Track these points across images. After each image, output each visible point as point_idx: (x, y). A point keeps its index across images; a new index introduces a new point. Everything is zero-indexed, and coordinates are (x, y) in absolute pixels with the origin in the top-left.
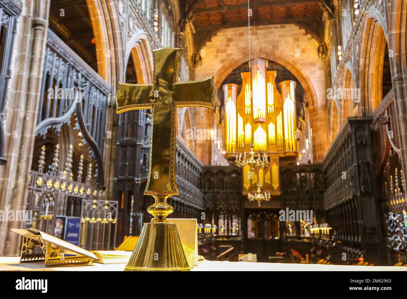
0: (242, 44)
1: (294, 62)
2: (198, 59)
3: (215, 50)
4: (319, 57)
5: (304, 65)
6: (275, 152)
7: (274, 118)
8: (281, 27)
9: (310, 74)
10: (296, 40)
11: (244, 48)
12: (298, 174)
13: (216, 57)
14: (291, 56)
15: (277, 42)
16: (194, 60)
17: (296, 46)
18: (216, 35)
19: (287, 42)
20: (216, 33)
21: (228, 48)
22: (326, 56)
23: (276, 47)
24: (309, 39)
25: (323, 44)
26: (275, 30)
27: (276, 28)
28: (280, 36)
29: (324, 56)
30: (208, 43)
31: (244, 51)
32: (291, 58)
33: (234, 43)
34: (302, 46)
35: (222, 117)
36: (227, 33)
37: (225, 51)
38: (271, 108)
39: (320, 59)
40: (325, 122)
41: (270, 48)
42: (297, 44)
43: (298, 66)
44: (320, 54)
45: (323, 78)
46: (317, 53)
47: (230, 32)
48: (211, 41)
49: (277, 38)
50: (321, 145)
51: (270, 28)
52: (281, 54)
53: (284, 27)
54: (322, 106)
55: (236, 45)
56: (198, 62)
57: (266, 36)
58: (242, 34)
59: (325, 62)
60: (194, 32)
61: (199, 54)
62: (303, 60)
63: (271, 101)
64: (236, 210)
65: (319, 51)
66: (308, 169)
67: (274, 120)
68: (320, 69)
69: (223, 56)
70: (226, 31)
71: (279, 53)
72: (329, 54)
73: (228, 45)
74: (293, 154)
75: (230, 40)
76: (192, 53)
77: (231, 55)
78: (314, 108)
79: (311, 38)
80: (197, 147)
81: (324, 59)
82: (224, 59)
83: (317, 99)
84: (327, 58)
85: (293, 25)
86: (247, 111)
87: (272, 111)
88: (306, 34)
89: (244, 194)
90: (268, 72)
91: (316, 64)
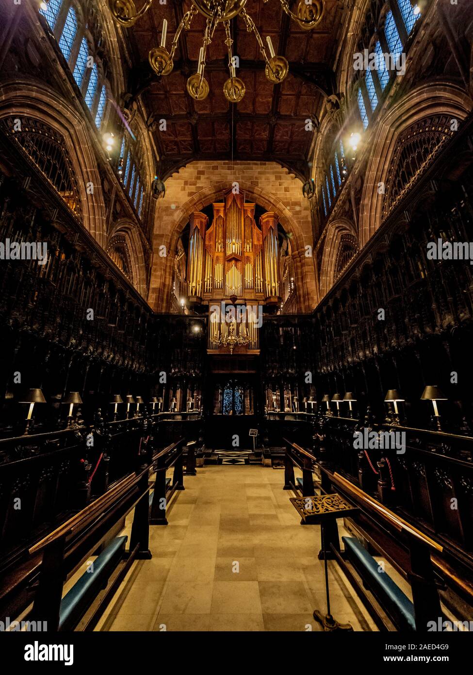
0: (215, 178)
1: (275, 200)
2: (160, 188)
3: (183, 182)
5: (286, 204)
6: (253, 298)
8: (261, 164)
10: (278, 178)
11: (217, 182)
12: (281, 329)
13: (184, 189)
14: (273, 194)
15: (256, 178)
16: (154, 187)
17: (277, 184)
18: (185, 167)
19: (268, 179)
20: (185, 165)
21: (198, 181)
22: (313, 194)
23: (256, 184)
24: (293, 178)
25: (309, 182)
26: (254, 166)
27: (256, 164)
28: (260, 173)
29: (311, 195)
30: (174, 174)
31: (218, 184)
33: (206, 176)
34: (285, 185)
36: (199, 165)
37: (194, 184)
39: (306, 198)
40: (313, 267)
42: (279, 182)
43: (281, 206)
44: (306, 194)
46: (302, 193)
47: (201, 165)
48: (178, 172)
49: (256, 175)
50: (308, 294)
51: (249, 164)
52: (261, 192)
53: (265, 164)
55: (208, 178)
56: (161, 192)
57: (244, 172)
58: (215, 168)
59: (311, 201)
60: (158, 159)
61: (162, 183)
65: (304, 191)
67: (252, 260)
68: (306, 209)
70: (197, 164)
71: (258, 190)
73: (198, 178)
74: (275, 300)
75: (201, 173)
76: (152, 180)
77: (202, 188)
78: (299, 253)
79: (295, 178)
80: (150, 291)
81: (310, 198)
82: (192, 192)
83: (303, 242)
84: (315, 195)
85: (275, 163)
86: (218, 248)
87: (250, 250)
88: (289, 173)
89: (210, 352)
90: (246, 205)
91: (302, 204)
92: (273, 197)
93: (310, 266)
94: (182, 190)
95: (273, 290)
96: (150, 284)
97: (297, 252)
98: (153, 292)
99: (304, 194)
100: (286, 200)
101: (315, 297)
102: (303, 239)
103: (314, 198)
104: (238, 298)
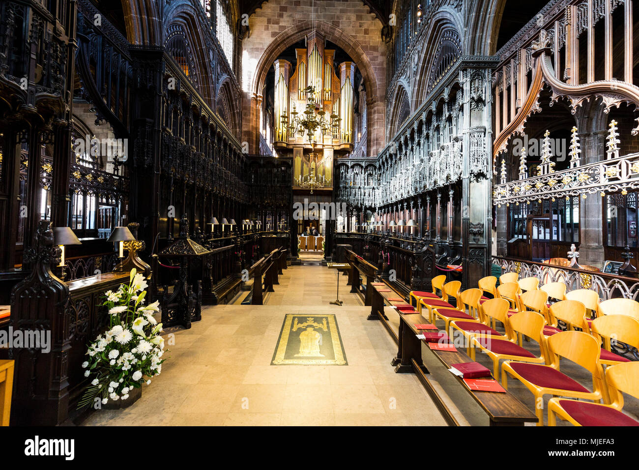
0: (298, 16)
1: (354, 44)
2: (244, 28)
3: (265, 19)
4: (383, 41)
5: (365, 48)
6: (330, 144)
7: (330, 106)
9: (371, 60)
10: (359, 18)
11: (300, 21)
13: (267, 28)
14: (353, 36)
15: (338, 17)
17: (358, 25)
18: (268, 1)
19: (349, 19)
21: (281, 19)
22: (390, 39)
23: (336, 24)
24: (373, 19)
26: (336, 3)
27: (338, 1)
28: (342, 11)
29: (388, 39)
30: (258, 10)
31: (300, 24)
32: (352, 39)
33: (289, 14)
34: (365, 26)
35: (269, 104)
37: (277, 23)
38: (327, 94)
39: (384, 43)
40: (383, 115)
41: (330, 24)
42: (360, 23)
43: (360, 50)
44: (384, 37)
45: (385, 66)
46: (381, 36)
49: (338, 13)
51: (331, 0)
52: (342, 34)
54: (381, 97)
55: (290, 16)
56: (245, 32)
57: (326, 10)
58: (298, 3)
59: (388, 47)
62: (365, 42)
63: (328, 88)
64: (285, 205)
65: (382, 34)
66: (363, 164)
67: (330, 108)
68: (383, 54)
69: (275, 28)
71: (339, 32)
72: (394, 37)
73: (281, 16)
74: (348, 146)
75: (283, 9)
77: (285, 27)
78: (372, 99)
79: (376, 18)
80: (243, 134)
81: (388, 42)
82: (276, 32)
83: (377, 89)
84: (392, 41)
86: (300, 95)
87: (328, 98)
88: (370, 12)
89: (294, 188)
90: (326, 51)
91: (379, 49)
93: (380, 113)
94: (265, 30)
95: (347, 137)
96: (242, 128)
97: (371, 98)
98: (245, 135)
99: (382, 38)
100: (365, 43)
101: (382, 143)
102: (376, 87)
103: (391, 44)
104: (317, 143)
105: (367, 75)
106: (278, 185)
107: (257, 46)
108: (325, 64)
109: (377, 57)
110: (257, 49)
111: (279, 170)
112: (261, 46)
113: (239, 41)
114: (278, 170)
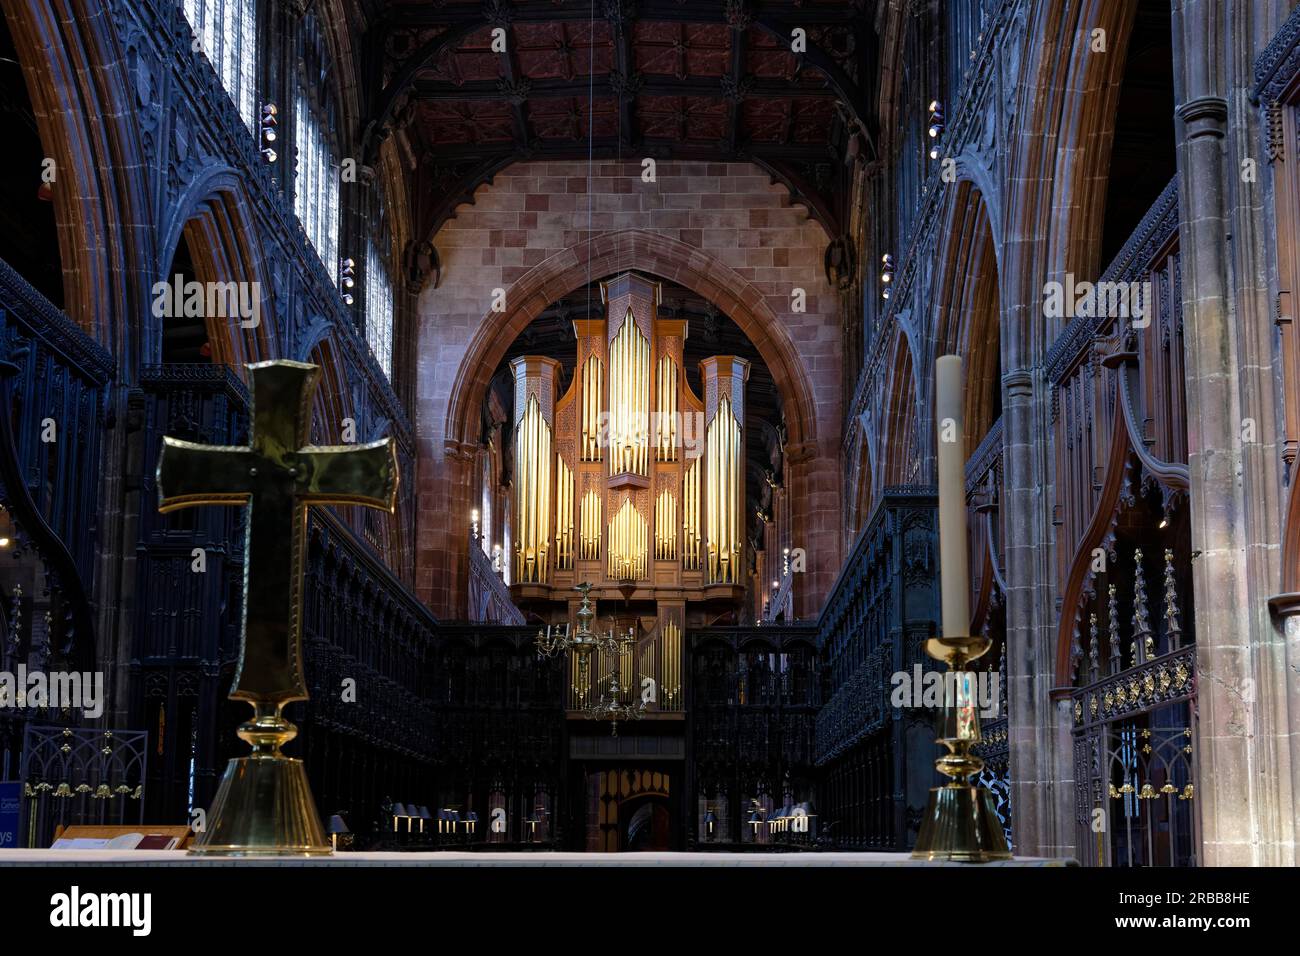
0: (582, 221)
1: (747, 292)
2: (424, 262)
3: (486, 233)
4: (830, 281)
7: (676, 476)
8: (712, 172)
9: (798, 337)
10: (759, 219)
11: (584, 235)
13: (490, 259)
14: (740, 272)
15: (696, 220)
16: (410, 265)
17: (756, 238)
18: (491, 183)
19: (728, 222)
20: (491, 176)
21: (532, 231)
22: (851, 281)
23: (692, 239)
24: (801, 220)
25: (843, 238)
26: (691, 180)
27: (695, 172)
28: (707, 202)
29: (845, 279)
30: (464, 209)
32: (740, 279)
33: (552, 215)
34: (778, 243)
36: (530, 177)
37: (520, 242)
39: (833, 288)
40: (836, 493)
41: (674, 239)
42: (761, 234)
44: (833, 272)
45: (838, 353)
46: (823, 267)
47: (539, 176)
48: (472, 203)
49: (697, 208)
51: (677, 171)
52: (709, 265)
53: (722, 172)
54: (828, 443)
55: (557, 222)
56: (427, 272)
57: (660, 200)
58: (579, 186)
59: (846, 299)
60: (414, 166)
61: (431, 246)
62: (778, 288)
65: (828, 264)
66: (775, 641)
67: (676, 483)
68: (831, 320)
69: (513, 256)
70: (525, 172)
71: (702, 261)
72: (859, 276)
73: (530, 221)
75: (537, 203)
76: (404, 241)
77: (540, 254)
78: (804, 449)
79: (808, 218)
80: (419, 562)
81: (845, 287)
82: (515, 269)
83: (814, 419)
84: (854, 285)
85: (750, 166)
88: (792, 203)
89: (572, 715)
90: (662, 323)
91: (820, 305)
92: (743, 283)
93: (827, 489)
94: (485, 262)
96: (418, 542)
97: (798, 446)
98: (426, 564)
99: (828, 274)
100: (778, 291)
102: (814, 414)
103: (854, 293)
104: (638, 585)
105: (789, 377)
106: (525, 705)
107: (462, 309)
108: (657, 359)
109: (815, 328)
110: (461, 318)
111: (528, 661)
112: (472, 309)
113: (409, 299)
114: (523, 663)
